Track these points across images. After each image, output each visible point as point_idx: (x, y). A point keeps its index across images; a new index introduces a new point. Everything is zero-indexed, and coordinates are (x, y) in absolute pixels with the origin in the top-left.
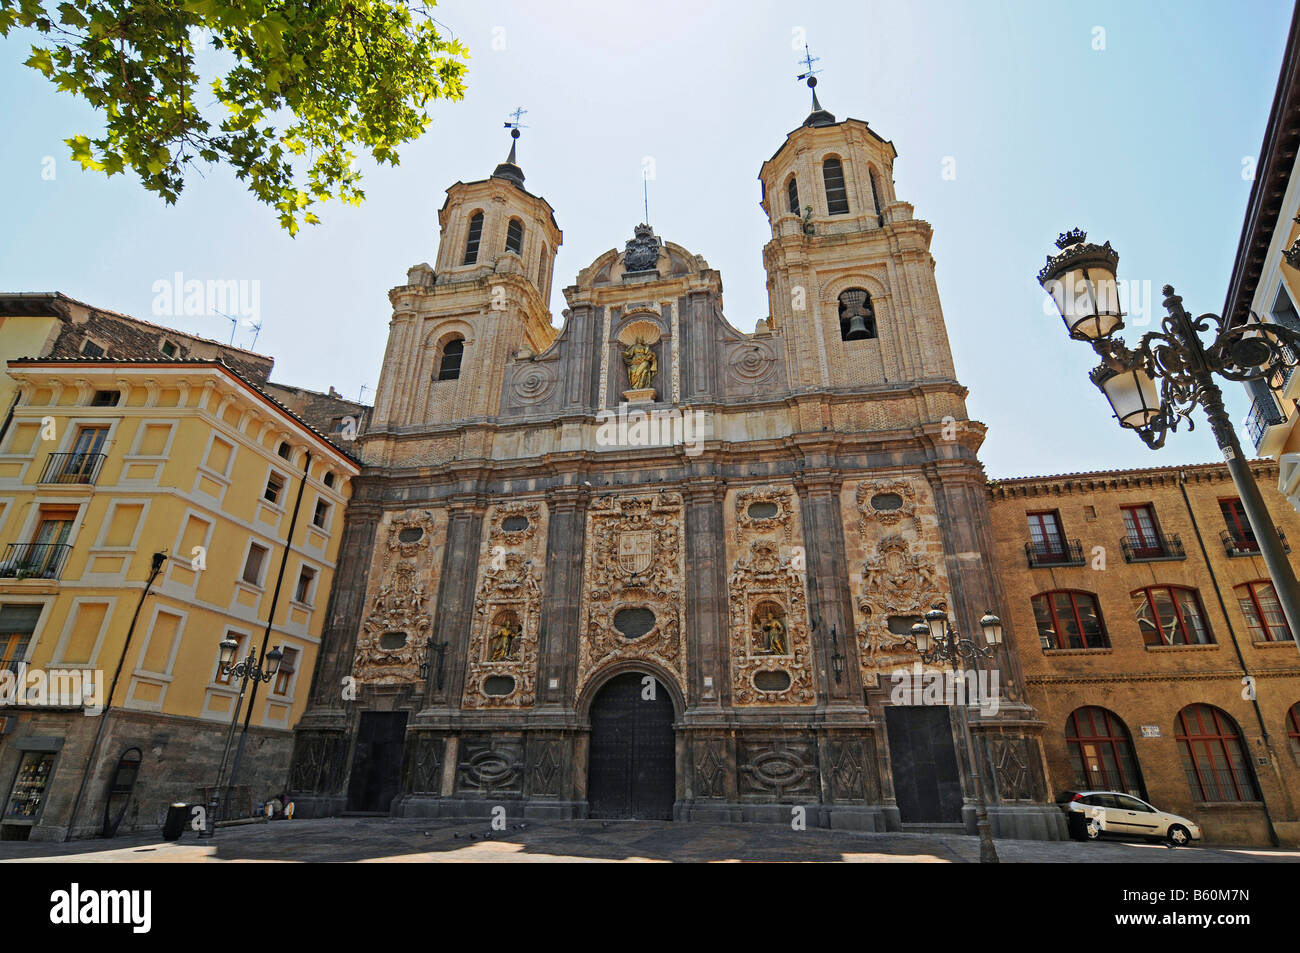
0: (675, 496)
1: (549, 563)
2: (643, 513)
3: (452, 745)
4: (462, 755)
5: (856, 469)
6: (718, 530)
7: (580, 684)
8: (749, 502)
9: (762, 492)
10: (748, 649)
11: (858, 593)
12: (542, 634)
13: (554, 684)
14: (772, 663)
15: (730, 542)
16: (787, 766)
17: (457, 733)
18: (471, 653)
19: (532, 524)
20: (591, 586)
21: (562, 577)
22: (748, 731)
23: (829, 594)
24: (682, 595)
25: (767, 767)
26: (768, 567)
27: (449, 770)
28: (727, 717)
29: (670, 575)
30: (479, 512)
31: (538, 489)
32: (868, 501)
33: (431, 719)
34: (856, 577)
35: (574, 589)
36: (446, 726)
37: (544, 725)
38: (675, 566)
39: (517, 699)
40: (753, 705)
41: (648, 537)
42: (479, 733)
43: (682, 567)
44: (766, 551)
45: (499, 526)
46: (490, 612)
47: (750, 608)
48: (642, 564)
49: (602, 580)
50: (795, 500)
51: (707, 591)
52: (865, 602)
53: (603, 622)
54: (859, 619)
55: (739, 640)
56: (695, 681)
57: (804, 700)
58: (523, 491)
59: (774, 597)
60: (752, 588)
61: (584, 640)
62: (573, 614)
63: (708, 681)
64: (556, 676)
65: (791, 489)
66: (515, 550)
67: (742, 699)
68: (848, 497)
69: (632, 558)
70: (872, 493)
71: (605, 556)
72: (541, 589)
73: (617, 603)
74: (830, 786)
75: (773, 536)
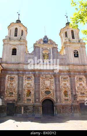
0: (53, 76)
1: (35, 84)
2: (48, 78)
3: (23, 108)
4: (24, 109)
5: (77, 75)
6: (59, 81)
7: (41, 100)
8: (63, 78)
9: (65, 77)
10: (63, 96)
12: (35, 93)
13: (37, 100)
14: (66, 98)
15: (61, 83)
16: (68, 110)
17: (23, 106)
18: (24, 96)
19: (31, 78)
20: (41, 88)
21: (37, 86)
22: (64, 106)
23: (74, 90)
24: (54, 89)
25: (66, 110)
26: (66, 86)
27: (23, 111)
28: (61, 104)
29: (52, 87)
30: (23, 76)
31: (32, 74)
32: (78, 79)
33: (19, 104)
34: (77, 88)
35: (39, 88)
36: (22, 105)
37: (37, 105)
38: (53, 86)
39: (31, 102)
40: (64, 103)
41: (49, 81)
42: (27, 106)
43: (54, 86)
44: (65, 84)
45: (26, 78)
46: (26, 91)
47: (63, 91)
48: (48, 85)
49: (43, 87)
50: (69, 78)
51: (58, 89)
52: (78, 91)
53: (43, 92)
54: (77, 93)
55: (63, 95)
56: (57, 100)
57: (70, 102)
58: (30, 74)
59: (66, 90)
60: (64, 89)
61: (41, 95)
62: (39, 91)
63: (58, 100)
64: (37, 99)
65: (69, 77)
66: (29, 82)
67: (63, 102)
68: (76, 78)
69: (47, 84)
70: (79, 78)
71: (43, 84)
72: (34, 88)
73: (45, 90)
74: (74, 112)
75: (66, 82)
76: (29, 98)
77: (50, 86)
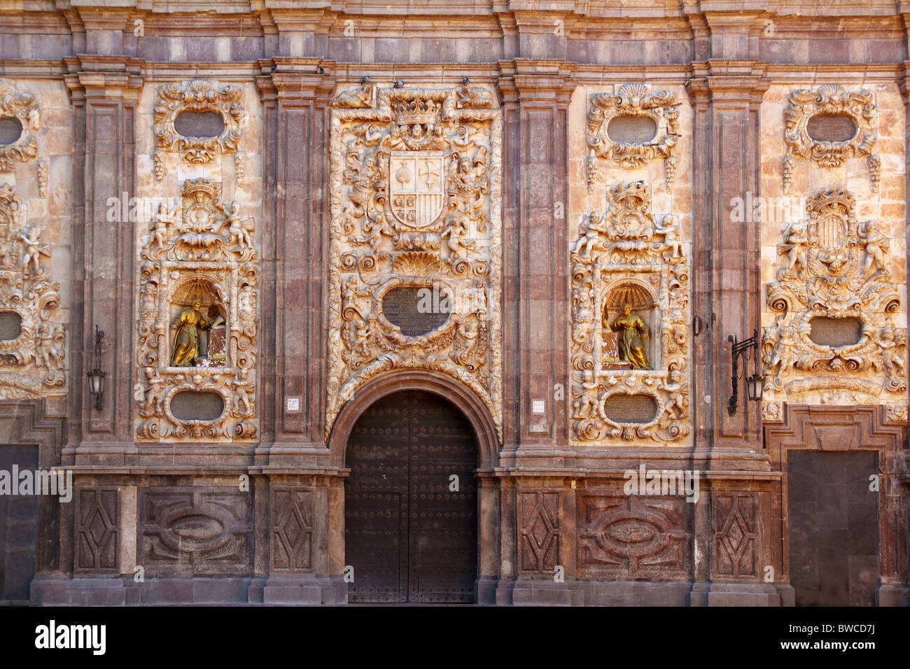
0: (485, 93)
1: (273, 204)
2: (430, 118)
3: (130, 497)
4: (148, 514)
5: (789, 64)
6: (559, 160)
7: (333, 406)
8: (611, 112)
9: (636, 96)
10: (600, 358)
11: (768, 277)
12: (269, 321)
13: (293, 405)
14: (634, 381)
15: (576, 181)
16: (645, 531)
17: (133, 477)
18: (141, 351)
19: (231, 126)
20: (342, 245)
21: (295, 228)
22: (593, 479)
23: (730, 279)
24: (496, 269)
25: (619, 531)
26: (634, 227)
27: (129, 536)
28: (567, 460)
29: (472, 233)
30: (130, 96)
31: (237, 59)
32: (802, 124)
33: (93, 458)
34: (769, 253)
35: (317, 249)
36: (124, 469)
37: (288, 468)
38: (483, 221)
39: (229, 425)
40: (598, 443)
41: (439, 163)
42: (173, 479)
43: (496, 220)
44: (632, 200)
45: (169, 125)
46: (170, 284)
47: (602, 292)
48: (429, 211)
49: (359, 235)
50: (684, 114)
51: (540, 262)
52: (780, 294)
53: (364, 307)
54: (768, 318)
55: (588, 347)
56: (518, 404)
57: (675, 437)
58: (209, 61)
59: (642, 280)
60: (607, 261)
61: (335, 335)
62: (314, 293)
63: (538, 407)
64: (296, 392)
65: (681, 96)
66: (200, 172)
67: (583, 435)
68: (771, 113)
69: (411, 200)
70: (811, 110)
71: (366, 195)
72: (255, 248)
73: (385, 277)
74: (708, 557)
75: (647, 174)
76: (204, 374)
77: (447, 227)
